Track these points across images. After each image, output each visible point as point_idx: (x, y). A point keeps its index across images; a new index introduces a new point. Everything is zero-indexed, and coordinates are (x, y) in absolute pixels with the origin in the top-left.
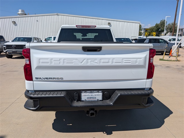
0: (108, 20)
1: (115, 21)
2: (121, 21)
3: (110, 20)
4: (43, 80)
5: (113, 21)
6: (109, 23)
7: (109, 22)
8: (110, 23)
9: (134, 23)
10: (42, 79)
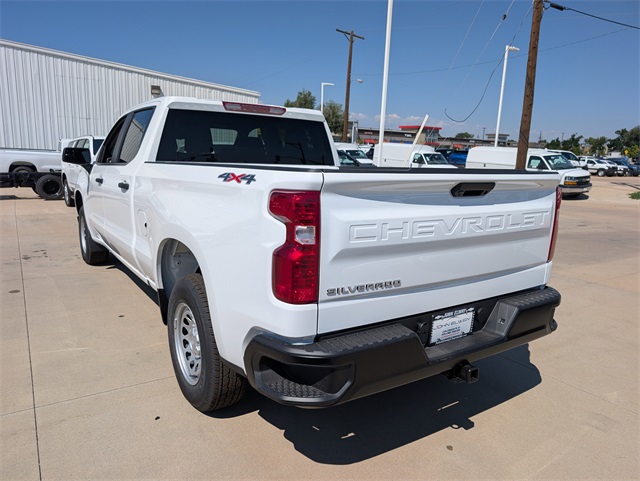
0: (151, 76)
1: (179, 81)
2: (199, 85)
3: (157, 77)
4: (350, 294)
5: (170, 80)
6: (153, 87)
7: (156, 82)
8: (158, 88)
9: (241, 94)
10: (347, 293)
